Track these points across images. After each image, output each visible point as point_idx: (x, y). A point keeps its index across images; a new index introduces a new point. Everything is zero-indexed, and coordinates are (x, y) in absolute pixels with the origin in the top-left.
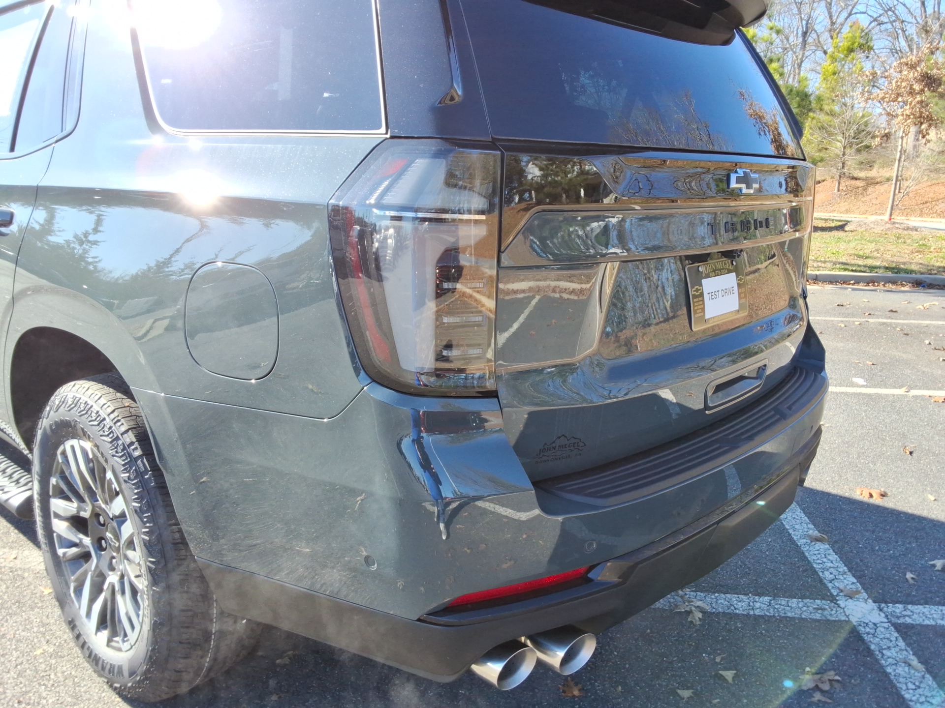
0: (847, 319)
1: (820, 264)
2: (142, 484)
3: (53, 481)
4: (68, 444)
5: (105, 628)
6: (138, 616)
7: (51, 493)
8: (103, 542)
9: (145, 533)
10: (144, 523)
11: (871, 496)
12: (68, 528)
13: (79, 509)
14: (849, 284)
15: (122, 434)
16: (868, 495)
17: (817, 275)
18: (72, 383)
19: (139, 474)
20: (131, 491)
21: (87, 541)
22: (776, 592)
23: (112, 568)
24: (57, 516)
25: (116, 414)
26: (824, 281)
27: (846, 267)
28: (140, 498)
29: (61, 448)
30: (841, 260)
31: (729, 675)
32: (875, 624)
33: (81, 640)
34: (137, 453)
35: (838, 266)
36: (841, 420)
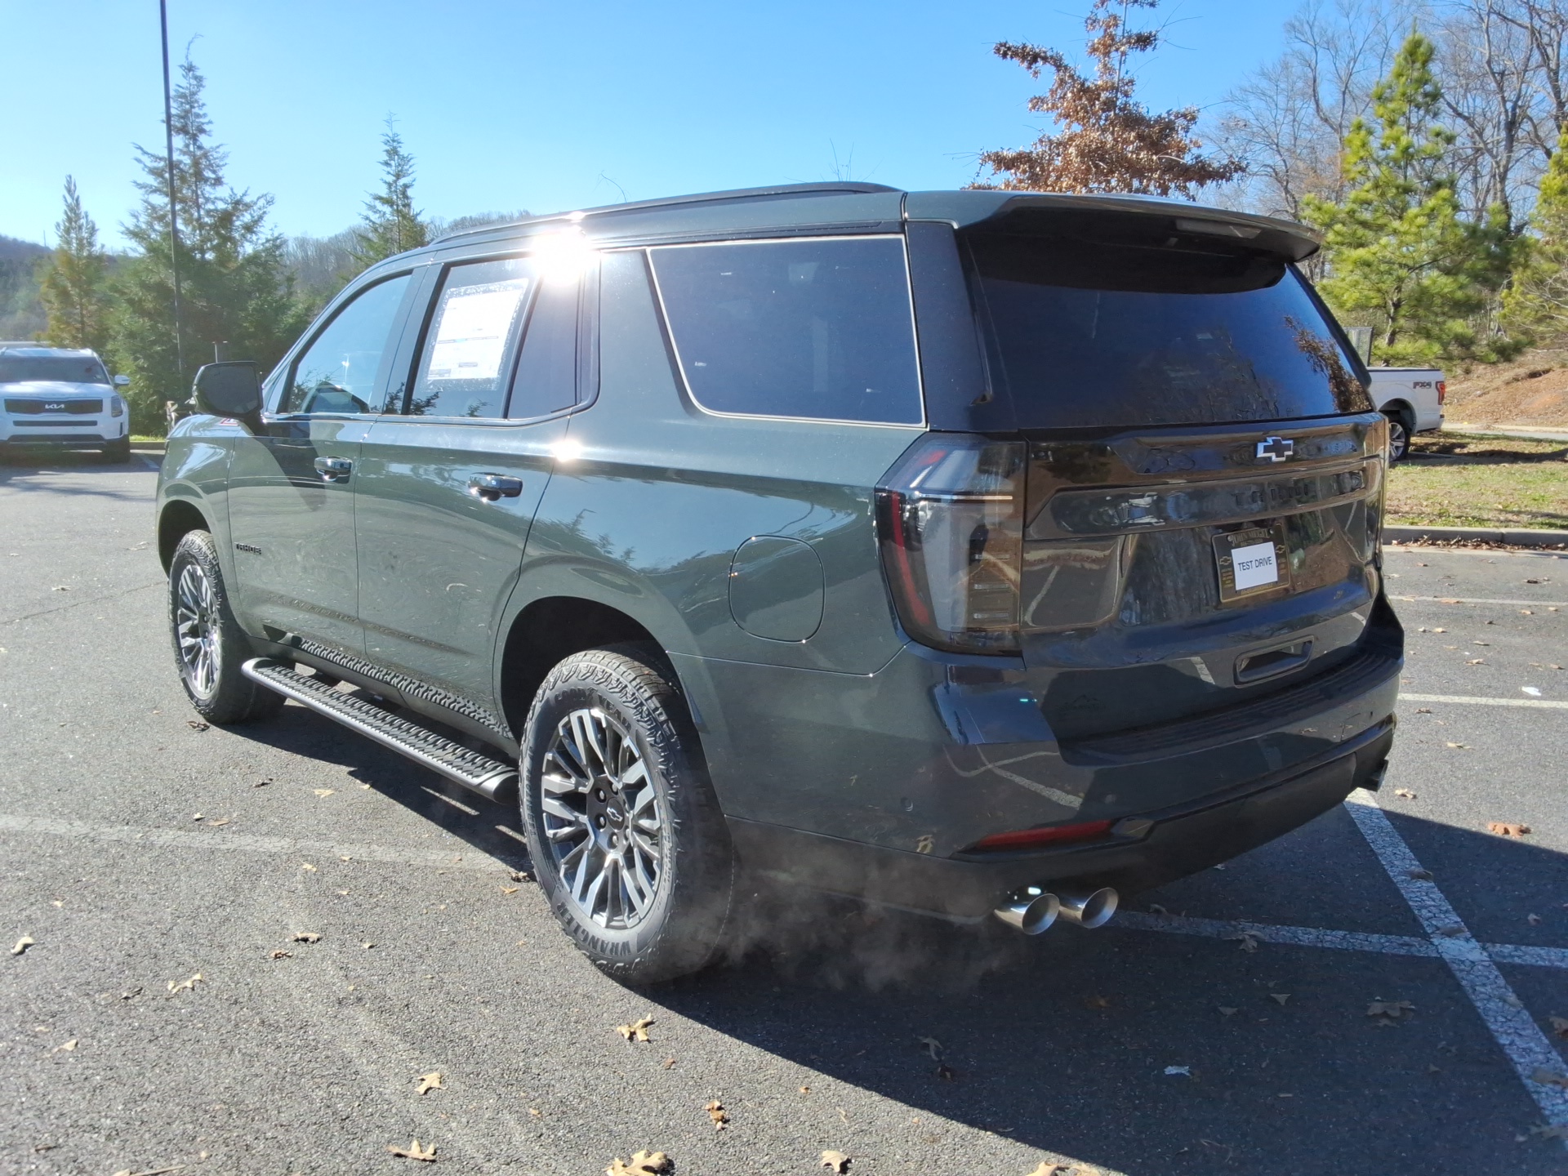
0: (1537, 603)
1: (1510, 516)
2: (668, 747)
3: (549, 756)
4: (574, 717)
5: (604, 911)
6: (651, 886)
7: (544, 770)
8: (602, 819)
9: (671, 795)
10: (672, 785)
11: (1507, 831)
12: (561, 805)
13: (577, 785)
14: (1557, 548)
15: (646, 700)
16: (1503, 830)
17: (1502, 534)
18: (583, 653)
19: (666, 738)
20: (657, 758)
21: (584, 819)
22: (1353, 927)
23: (612, 845)
24: (550, 794)
25: (638, 680)
26: (1516, 544)
27: (1553, 521)
28: (667, 760)
29: (565, 719)
30: (1546, 511)
31: (1282, 998)
32: (1473, 962)
33: (574, 925)
34: (663, 718)
35: (1540, 519)
36: (1489, 741)
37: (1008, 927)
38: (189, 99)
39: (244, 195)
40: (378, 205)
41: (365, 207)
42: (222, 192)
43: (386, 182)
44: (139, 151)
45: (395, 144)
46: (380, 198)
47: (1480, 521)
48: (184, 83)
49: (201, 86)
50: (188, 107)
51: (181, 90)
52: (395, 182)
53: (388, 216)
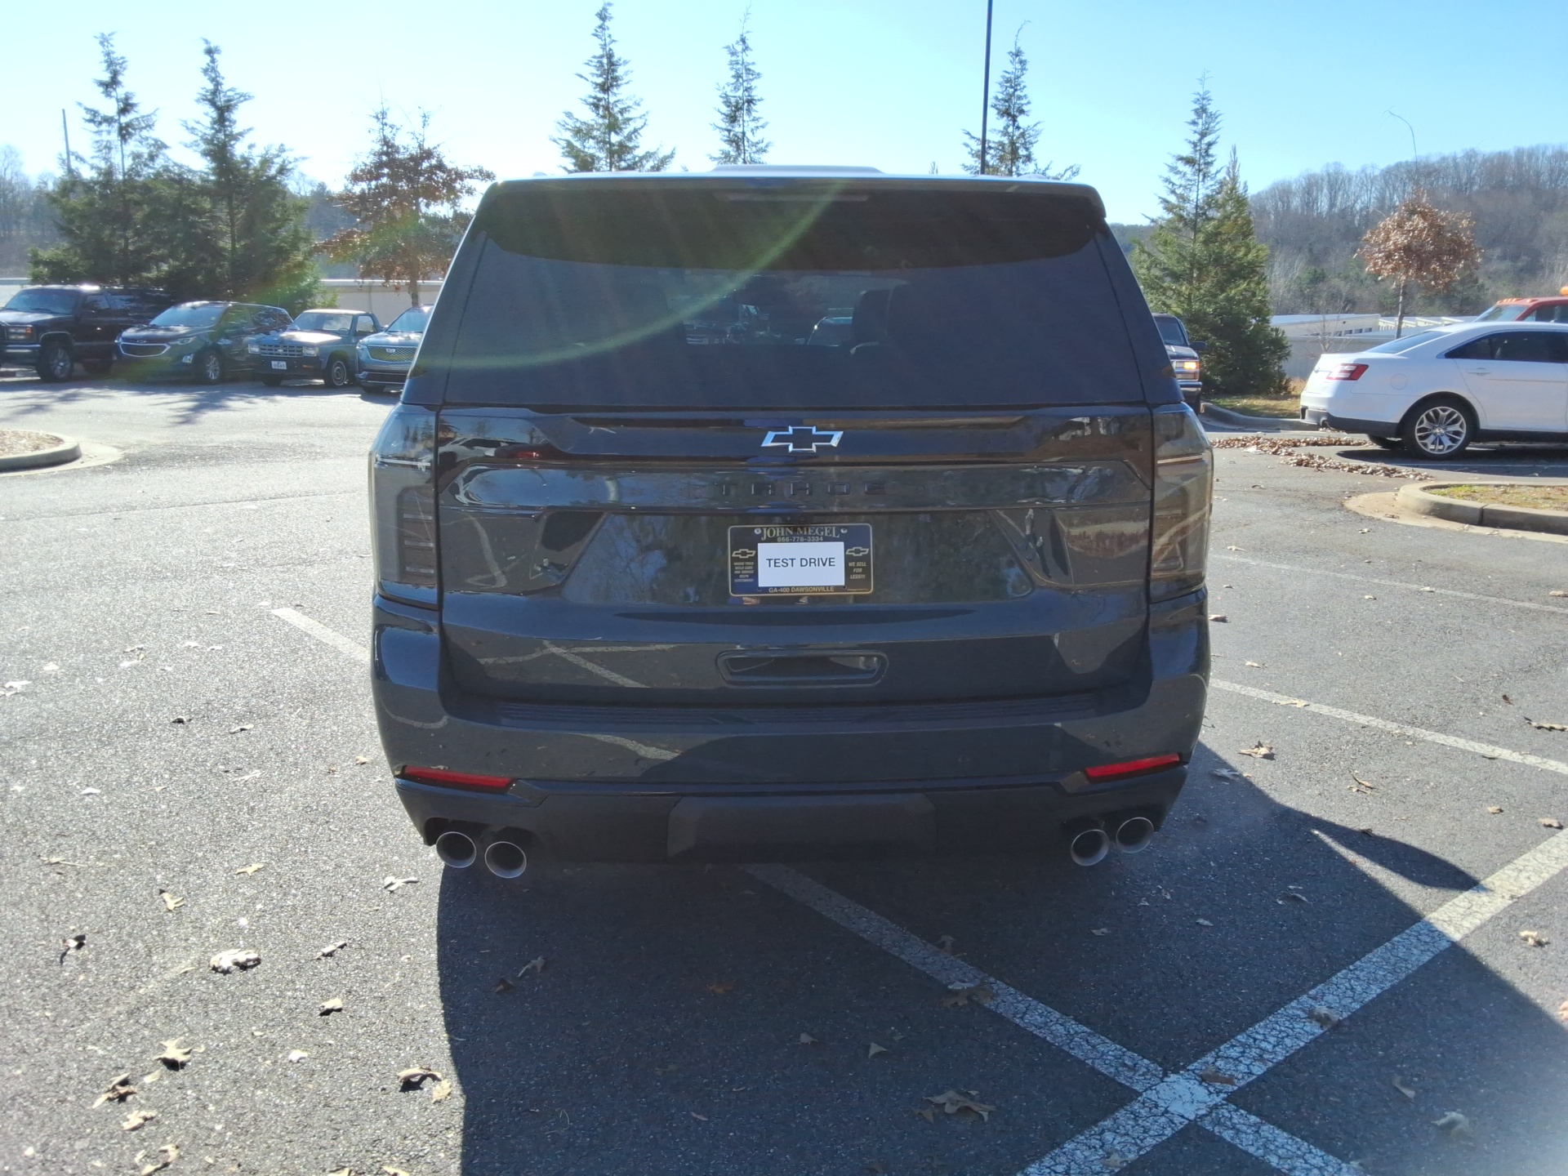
38: (1012, 83)
39: (1047, 169)
40: (1181, 167)
41: (1167, 169)
42: (1031, 167)
43: (1190, 142)
44: (968, 136)
45: (1205, 102)
46: (1181, 159)
48: (1010, 68)
49: (1025, 69)
50: (1012, 90)
51: (1007, 75)
52: (1200, 140)
53: (1189, 176)
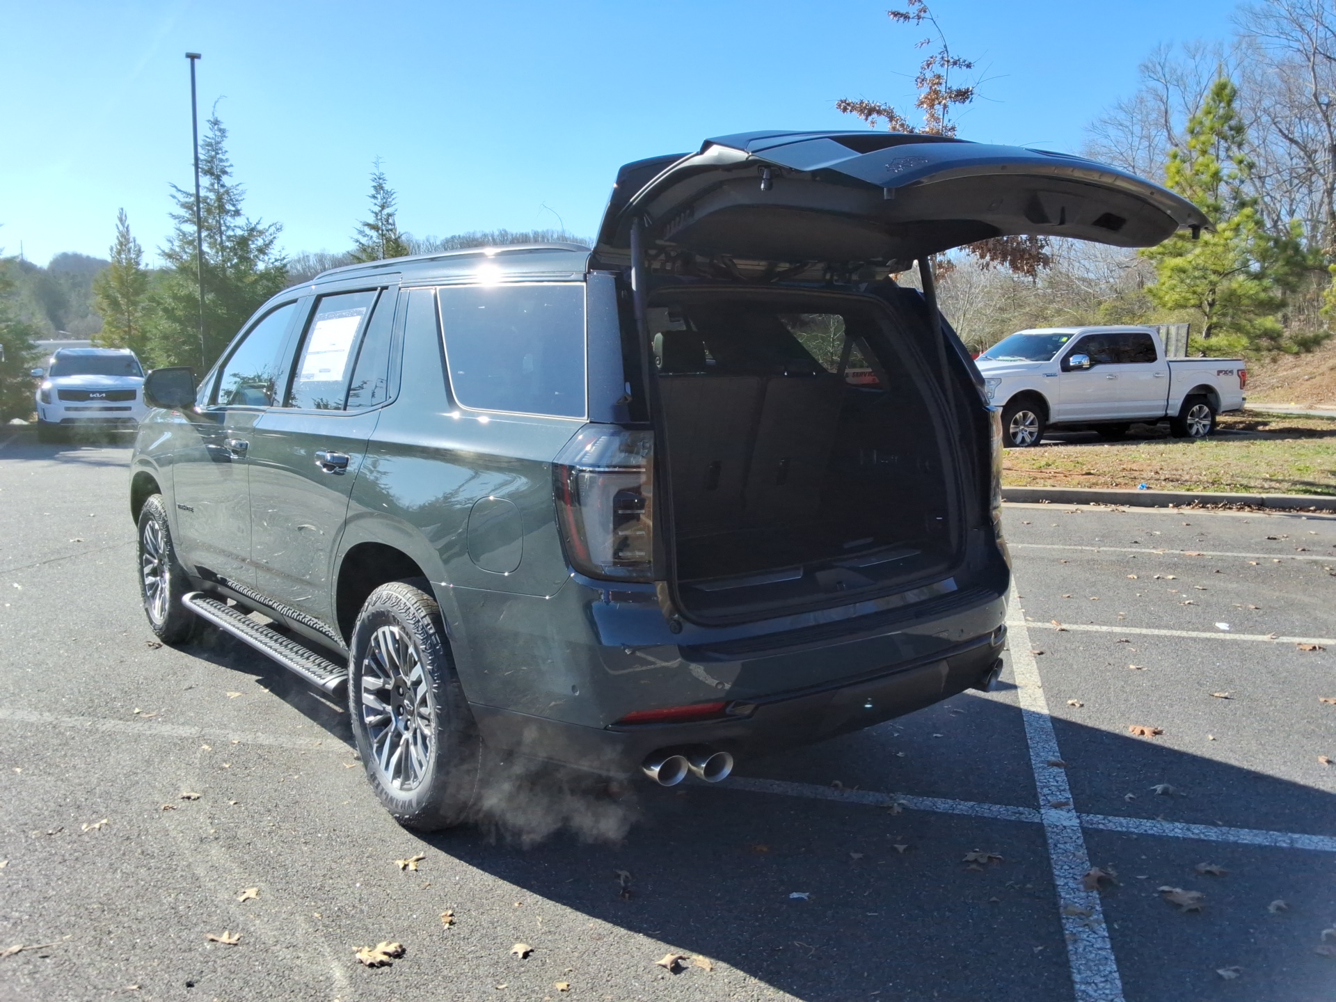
0: (1266, 556)
1: (1273, 484)
2: (434, 652)
3: (366, 662)
4: (380, 631)
5: (399, 777)
6: (426, 756)
7: (363, 673)
8: (401, 709)
9: (435, 688)
10: (435, 680)
11: (1142, 733)
12: (375, 699)
13: (385, 683)
15: (422, 618)
16: (1139, 732)
17: (1262, 499)
18: (386, 584)
19: (433, 646)
20: (428, 660)
21: (389, 708)
22: (983, 798)
23: (407, 728)
24: (367, 691)
25: (418, 604)
26: (1274, 508)
27: (1309, 488)
28: (432, 663)
29: (375, 634)
30: (1307, 479)
32: (1065, 827)
33: (380, 788)
34: (431, 631)
35: (1298, 487)
36: (1166, 665)
37: (650, 780)
38: (214, 147)
39: (257, 224)
40: (367, 230)
41: (356, 232)
42: (240, 221)
43: (373, 212)
44: (174, 189)
45: (381, 181)
46: (368, 225)
47: (1247, 488)
48: (211, 134)
49: (225, 136)
50: (213, 153)
51: (208, 140)
52: (381, 211)
53: (374, 239)
